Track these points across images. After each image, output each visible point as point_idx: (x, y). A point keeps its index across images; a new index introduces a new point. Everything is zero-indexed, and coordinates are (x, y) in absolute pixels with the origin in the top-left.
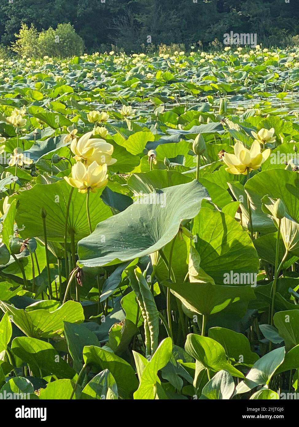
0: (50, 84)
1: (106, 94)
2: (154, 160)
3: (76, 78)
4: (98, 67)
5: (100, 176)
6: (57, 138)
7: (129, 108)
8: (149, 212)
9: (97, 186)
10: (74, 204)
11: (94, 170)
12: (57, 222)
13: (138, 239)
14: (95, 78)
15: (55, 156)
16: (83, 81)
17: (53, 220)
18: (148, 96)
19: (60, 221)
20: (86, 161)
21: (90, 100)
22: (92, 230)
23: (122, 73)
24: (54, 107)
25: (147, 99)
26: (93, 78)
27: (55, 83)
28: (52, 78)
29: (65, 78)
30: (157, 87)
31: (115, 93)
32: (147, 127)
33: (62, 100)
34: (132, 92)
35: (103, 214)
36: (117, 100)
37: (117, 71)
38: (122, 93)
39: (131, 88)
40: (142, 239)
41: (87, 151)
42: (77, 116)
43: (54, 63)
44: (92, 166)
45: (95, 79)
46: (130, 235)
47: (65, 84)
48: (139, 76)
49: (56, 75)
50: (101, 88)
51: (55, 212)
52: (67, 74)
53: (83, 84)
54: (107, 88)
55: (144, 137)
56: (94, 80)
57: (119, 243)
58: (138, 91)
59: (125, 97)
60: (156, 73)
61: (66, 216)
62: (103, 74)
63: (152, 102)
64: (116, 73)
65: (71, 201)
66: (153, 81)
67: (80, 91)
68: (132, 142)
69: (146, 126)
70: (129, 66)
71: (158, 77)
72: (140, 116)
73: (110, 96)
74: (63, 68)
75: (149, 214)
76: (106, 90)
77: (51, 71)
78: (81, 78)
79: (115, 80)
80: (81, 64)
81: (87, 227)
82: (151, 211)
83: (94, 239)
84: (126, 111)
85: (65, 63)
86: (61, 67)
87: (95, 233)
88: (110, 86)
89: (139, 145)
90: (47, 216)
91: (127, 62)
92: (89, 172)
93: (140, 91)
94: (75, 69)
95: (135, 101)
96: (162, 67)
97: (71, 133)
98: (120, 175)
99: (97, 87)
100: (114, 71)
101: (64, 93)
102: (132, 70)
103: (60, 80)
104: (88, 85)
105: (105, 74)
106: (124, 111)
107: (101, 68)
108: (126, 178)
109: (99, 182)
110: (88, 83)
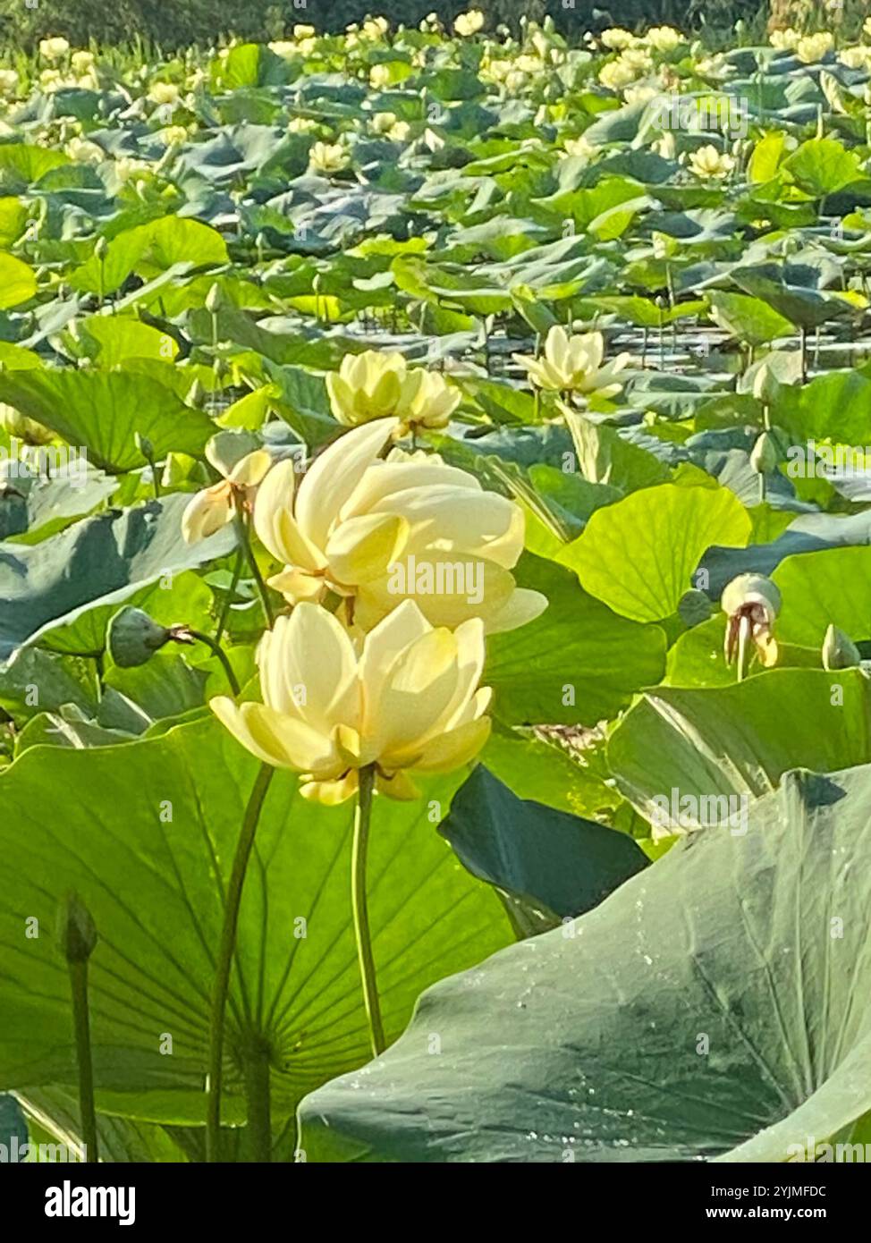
0: (78, 211)
1: (432, 271)
2: (761, 641)
3: (245, 172)
4: (381, 105)
5: (442, 692)
6: (136, 520)
7: (590, 348)
8: (750, 917)
9: (418, 758)
10: (269, 875)
11: (405, 656)
12: (159, 993)
13: (682, 1084)
14: (366, 174)
15: (127, 621)
16: (289, 196)
17: (133, 976)
18: (697, 289)
19: (183, 987)
20: (351, 602)
21: (334, 312)
22: (388, 1031)
23: (530, 144)
24: (103, 353)
25: (688, 307)
26: (347, 176)
27: (111, 202)
28: (89, 175)
29: (174, 172)
30: (752, 235)
31: (493, 270)
32: (702, 466)
33: (155, 312)
34: (595, 264)
35: (450, 944)
36: (504, 314)
37: (499, 136)
38: (533, 268)
39: (593, 238)
40: (707, 1086)
41: (356, 538)
42: (259, 392)
43: (107, 83)
44: (387, 630)
45: (364, 181)
46: (634, 1062)
47: (171, 210)
48: (643, 167)
49: (119, 153)
50: (401, 237)
51: (152, 931)
52: (188, 150)
53: (285, 213)
54: (441, 241)
55: (687, 517)
56: (357, 188)
57: (559, 1113)
58: (635, 256)
59: (554, 293)
60: (751, 149)
61: (217, 955)
62: (412, 149)
63: (725, 326)
64: (498, 144)
65: (252, 855)
66: (729, 198)
67: (268, 259)
68: (609, 553)
69: (692, 461)
70: (576, 104)
71: (759, 173)
72: (650, 408)
73: (457, 288)
74: (160, 113)
75: (752, 927)
76: (432, 248)
77: (86, 130)
78: (277, 176)
79: (488, 187)
80: (274, 89)
81: (352, 1022)
82: (764, 913)
83: (399, 1082)
84: (571, 364)
85: (175, 81)
86: (149, 108)
87: (404, 1052)
88: (459, 226)
89: (651, 571)
90: (99, 953)
91: (569, 81)
92: (372, 669)
93: (651, 260)
94: (235, 120)
95: (617, 320)
96: (784, 112)
97: (231, 478)
98: (546, 734)
99: (372, 233)
100: (481, 129)
101: (166, 267)
102: (596, 126)
103: (140, 185)
104: (322, 215)
105: (424, 150)
106: (559, 365)
107: (402, 116)
108: (586, 753)
109: (435, 733)
110: (319, 204)
